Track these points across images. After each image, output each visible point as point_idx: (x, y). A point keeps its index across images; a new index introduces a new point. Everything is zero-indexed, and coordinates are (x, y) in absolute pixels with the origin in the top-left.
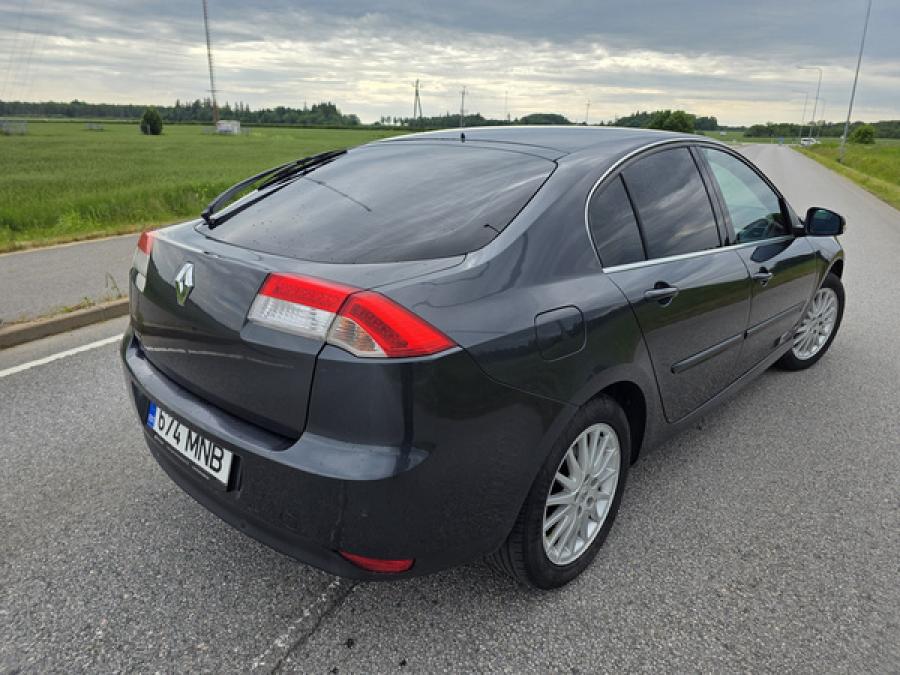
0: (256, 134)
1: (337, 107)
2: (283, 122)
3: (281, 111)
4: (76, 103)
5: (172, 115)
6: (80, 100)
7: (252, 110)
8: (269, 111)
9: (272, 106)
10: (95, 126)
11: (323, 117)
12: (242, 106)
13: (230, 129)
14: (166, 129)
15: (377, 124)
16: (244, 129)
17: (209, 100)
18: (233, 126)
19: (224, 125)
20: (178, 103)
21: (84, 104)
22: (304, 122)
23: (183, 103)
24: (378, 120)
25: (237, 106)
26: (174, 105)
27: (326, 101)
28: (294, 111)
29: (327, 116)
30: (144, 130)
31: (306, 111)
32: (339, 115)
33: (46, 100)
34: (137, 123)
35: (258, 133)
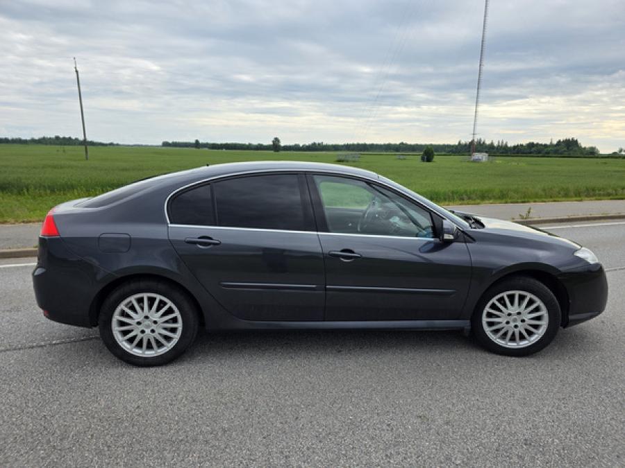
0: (498, 162)
1: (579, 141)
2: (531, 153)
3: (531, 145)
4: (402, 144)
5: (454, 150)
6: (404, 142)
7: (509, 145)
8: (522, 145)
9: (525, 142)
10: (402, 157)
11: (565, 149)
12: (502, 142)
13: (480, 158)
14: (436, 158)
15: (615, 153)
16: (491, 158)
17: (480, 140)
18: (483, 157)
19: (477, 156)
20: (460, 142)
21: (406, 144)
22: (548, 153)
23: (463, 142)
24: (616, 150)
25: (499, 142)
26: (457, 144)
27: (570, 137)
28: (541, 145)
29: (568, 149)
30: (423, 159)
31: (552, 145)
32: (580, 148)
33: (387, 143)
34: (419, 155)
35: (499, 161)
